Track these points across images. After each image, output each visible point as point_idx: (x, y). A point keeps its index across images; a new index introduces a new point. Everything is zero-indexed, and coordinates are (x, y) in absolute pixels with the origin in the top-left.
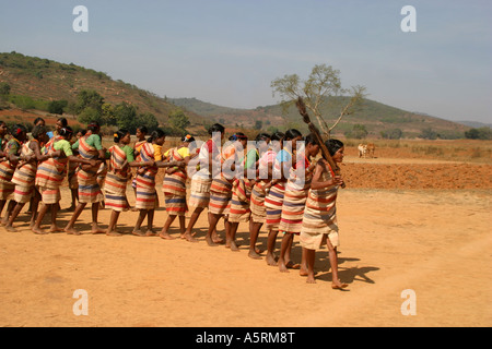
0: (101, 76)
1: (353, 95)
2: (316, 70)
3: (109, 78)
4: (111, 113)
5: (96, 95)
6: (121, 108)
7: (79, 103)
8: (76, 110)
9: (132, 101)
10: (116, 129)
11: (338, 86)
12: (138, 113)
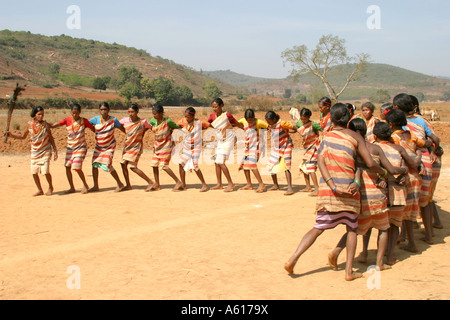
0: (141, 54)
1: (358, 62)
2: (323, 41)
3: (148, 55)
4: (150, 87)
5: (135, 71)
6: (158, 82)
7: (120, 79)
8: (118, 85)
9: (169, 76)
10: (153, 101)
11: (344, 54)
12: (174, 86)
